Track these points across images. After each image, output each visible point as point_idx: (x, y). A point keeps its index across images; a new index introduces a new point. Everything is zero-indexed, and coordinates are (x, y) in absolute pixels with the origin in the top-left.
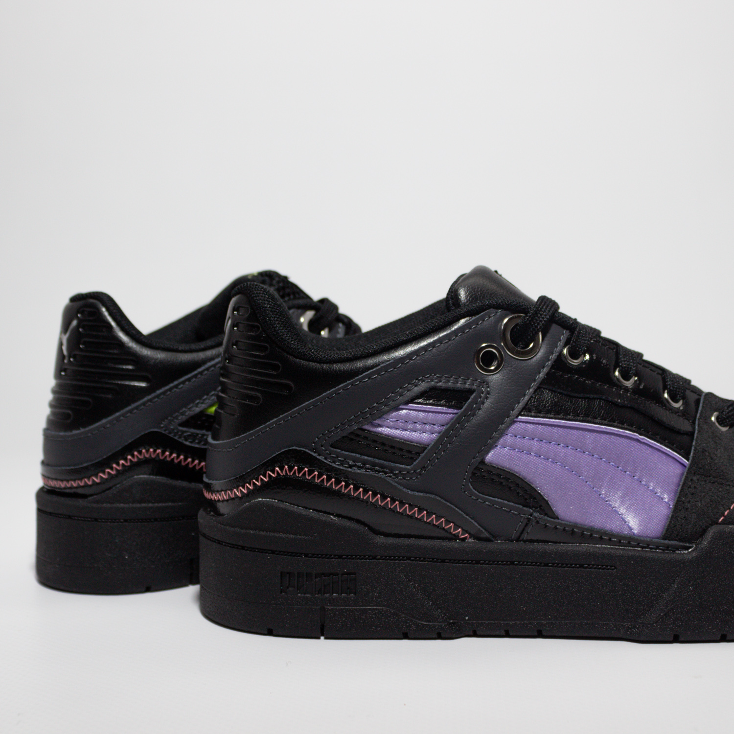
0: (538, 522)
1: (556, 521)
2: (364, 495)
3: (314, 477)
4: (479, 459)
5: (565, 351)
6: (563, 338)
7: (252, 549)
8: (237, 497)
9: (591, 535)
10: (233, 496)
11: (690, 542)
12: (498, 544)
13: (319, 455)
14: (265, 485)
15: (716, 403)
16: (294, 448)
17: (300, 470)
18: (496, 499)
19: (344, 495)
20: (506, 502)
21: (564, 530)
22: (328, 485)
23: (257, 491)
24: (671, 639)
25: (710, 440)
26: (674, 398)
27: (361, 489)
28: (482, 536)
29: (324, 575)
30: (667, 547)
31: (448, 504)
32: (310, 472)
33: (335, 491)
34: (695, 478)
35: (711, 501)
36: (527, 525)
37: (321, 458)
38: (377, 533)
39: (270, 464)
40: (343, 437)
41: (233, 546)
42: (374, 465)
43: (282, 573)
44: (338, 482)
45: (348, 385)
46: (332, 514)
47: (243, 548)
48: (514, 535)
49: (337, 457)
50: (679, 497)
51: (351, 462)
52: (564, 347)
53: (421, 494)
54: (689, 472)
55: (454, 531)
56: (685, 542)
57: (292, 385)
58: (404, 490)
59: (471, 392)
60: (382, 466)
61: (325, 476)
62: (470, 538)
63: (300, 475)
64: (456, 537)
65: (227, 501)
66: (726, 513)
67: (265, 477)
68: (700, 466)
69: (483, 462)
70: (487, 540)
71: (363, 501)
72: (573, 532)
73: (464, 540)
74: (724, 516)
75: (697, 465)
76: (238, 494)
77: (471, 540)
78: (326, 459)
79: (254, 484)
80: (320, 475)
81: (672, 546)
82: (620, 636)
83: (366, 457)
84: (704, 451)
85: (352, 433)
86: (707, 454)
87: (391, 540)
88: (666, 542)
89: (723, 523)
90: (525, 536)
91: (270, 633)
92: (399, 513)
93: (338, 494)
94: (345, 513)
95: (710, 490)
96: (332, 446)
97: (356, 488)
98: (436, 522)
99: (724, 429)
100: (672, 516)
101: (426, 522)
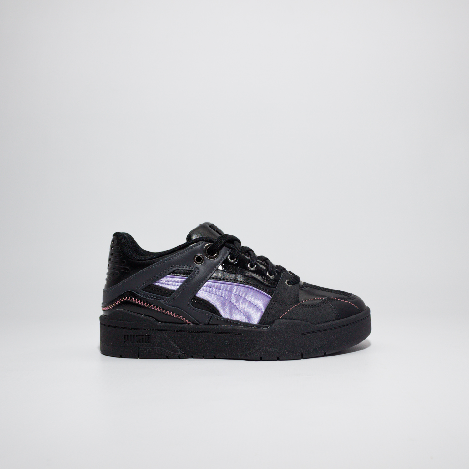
0: (214, 318)
1: (221, 317)
2: (153, 308)
3: (136, 301)
4: (194, 295)
5: (229, 257)
6: (228, 252)
7: (115, 327)
8: (110, 309)
9: (234, 322)
10: (109, 308)
11: (268, 325)
12: (201, 326)
13: (138, 293)
14: (119, 304)
15: (288, 276)
16: (129, 291)
17: (131, 299)
18: (200, 309)
19: (146, 307)
20: (203, 310)
21: (224, 320)
22: (141, 304)
23: (117, 306)
24: (259, 359)
25: (282, 289)
26: (270, 274)
27: (152, 306)
28: (195, 323)
29: (139, 336)
30: (260, 327)
31: (183, 311)
32: (135, 299)
33: (143, 306)
34: (273, 303)
35: (278, 311)
36: (211, 319)
37: (139, 295)
38: (158, 321)
39: (121, 297)
40: (146, 287)
41: (109, 326)
42: (157, 297)
43: (125, 335)
44: (144, 303)
45: (147, 268)
46: (142, 315)
47: (112, 327)
48: (207, 322)
49: (144, 294)
50: (266, 309)
51: (149, 296)
52: (228, 255)
53: (173, 307)
54: (271, 300)
55: (185, 320)
56: (267, 325)
57: (129, 268)
58: (167, 306)
59: (192, 271)
60: (159, 297)
61: (139, 301)
62: (191, 323)
63: (131, 300)
64: (186, 323)
65: (107, 310)
66: (283, 315)
67: (119, 301)
68: (276, 298)
69: (195, 296)
70: (197, 324)
71: (153, 310)
72: (227, 321)
73: (189, 324)
74: (282, 316)
75: (275, 298)
76: (111, 308)
77: (191, 324)
78: (140, 295)
79: (116, 304)
80: (138, 300)
81: (262, 326)
82: (242, 358)
83: (154, 294)
84: (278, 293)
85: (149, 285)
86: (279, 294)
87: (163, 324)
88: (260, 325)
89: (282, 318)
90: (210, 323)
91: (121, 357)
92: (165, 314)
93: (144, 307)
94: (147, 314)
95: (279, 307)
96: (142, 290)
97: (150, 305)
98: (179, 317)
99: (290, 286)
100: (263, 316)
101: (175, 318)
